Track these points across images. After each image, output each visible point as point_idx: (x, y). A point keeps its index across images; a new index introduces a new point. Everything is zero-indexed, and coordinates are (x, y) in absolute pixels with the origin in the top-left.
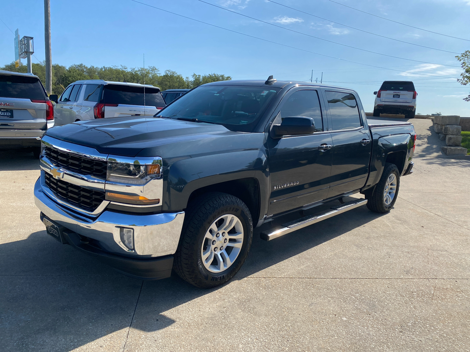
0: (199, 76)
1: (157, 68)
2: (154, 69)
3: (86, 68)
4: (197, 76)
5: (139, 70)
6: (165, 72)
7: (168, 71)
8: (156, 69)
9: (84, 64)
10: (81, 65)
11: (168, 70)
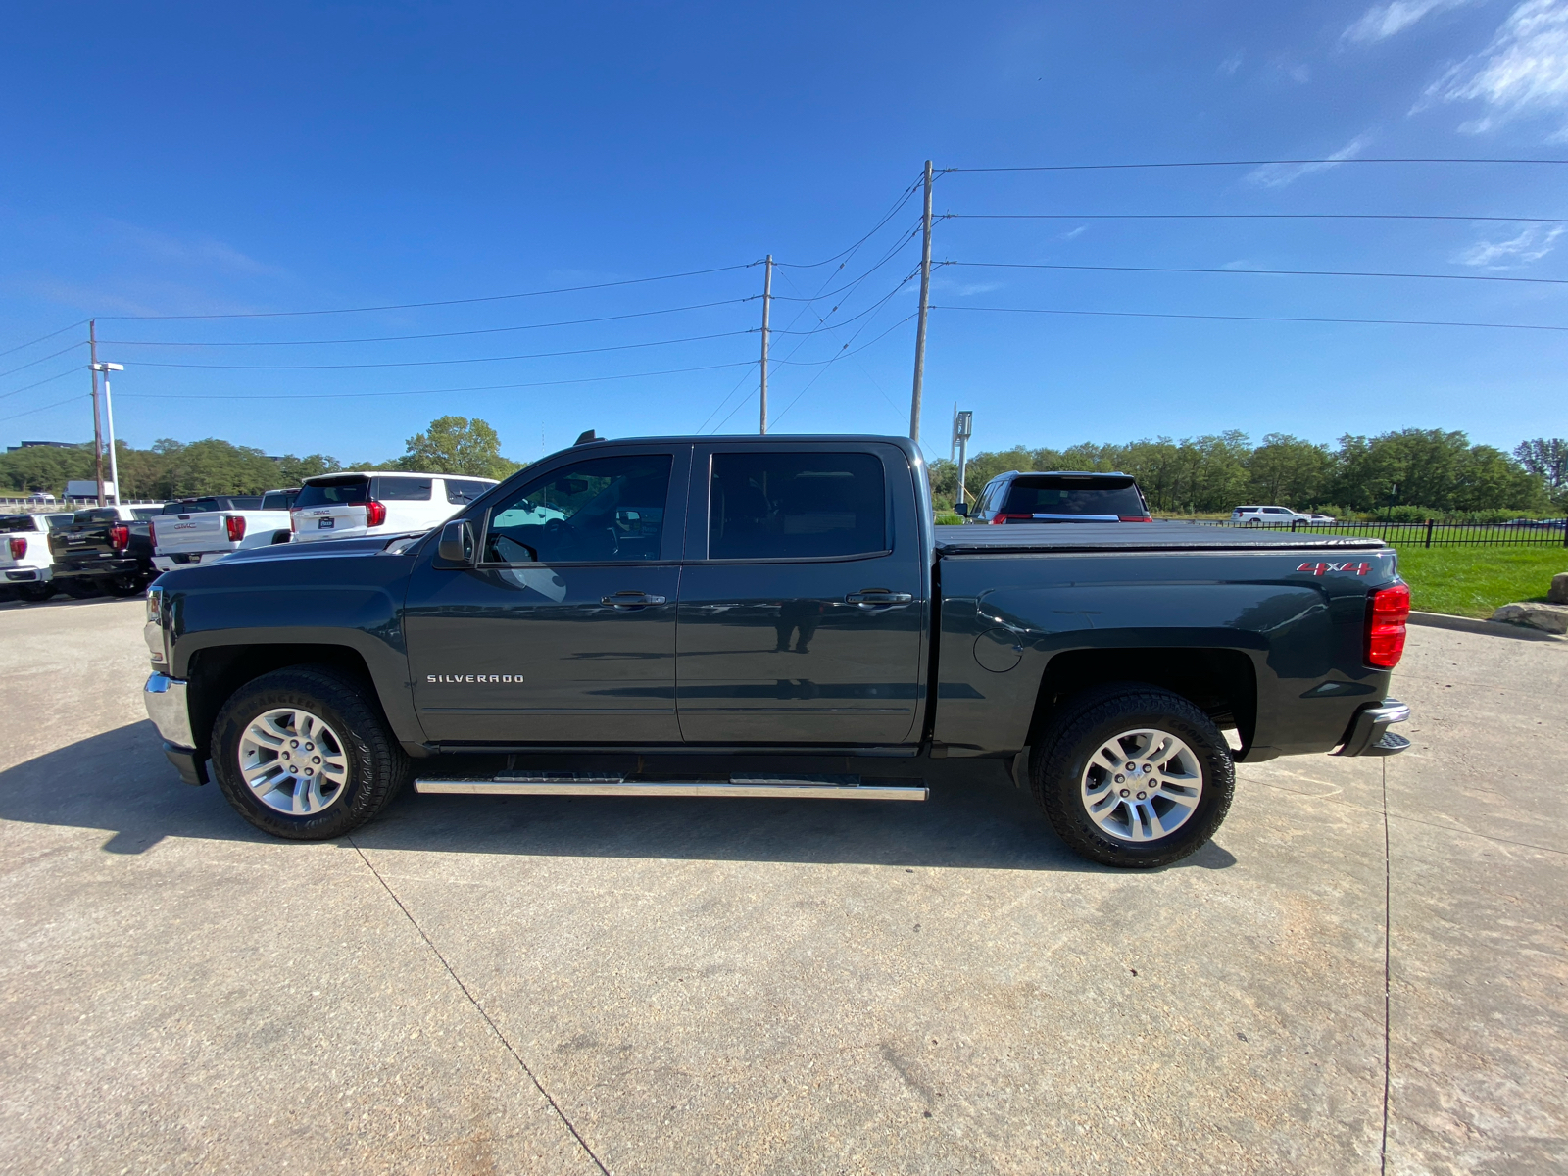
0: (1361, 438)
1: (1243, 433)
2: (1235, 435)
3: (1096, 448)
4: (1353, 438)
5: (1199, 442)
6: (1266, 439)
7: (1272, 435)
8: (1240, 435)
9: (1092, 443)
10: (1088, 444)
11: (1273, 433)
